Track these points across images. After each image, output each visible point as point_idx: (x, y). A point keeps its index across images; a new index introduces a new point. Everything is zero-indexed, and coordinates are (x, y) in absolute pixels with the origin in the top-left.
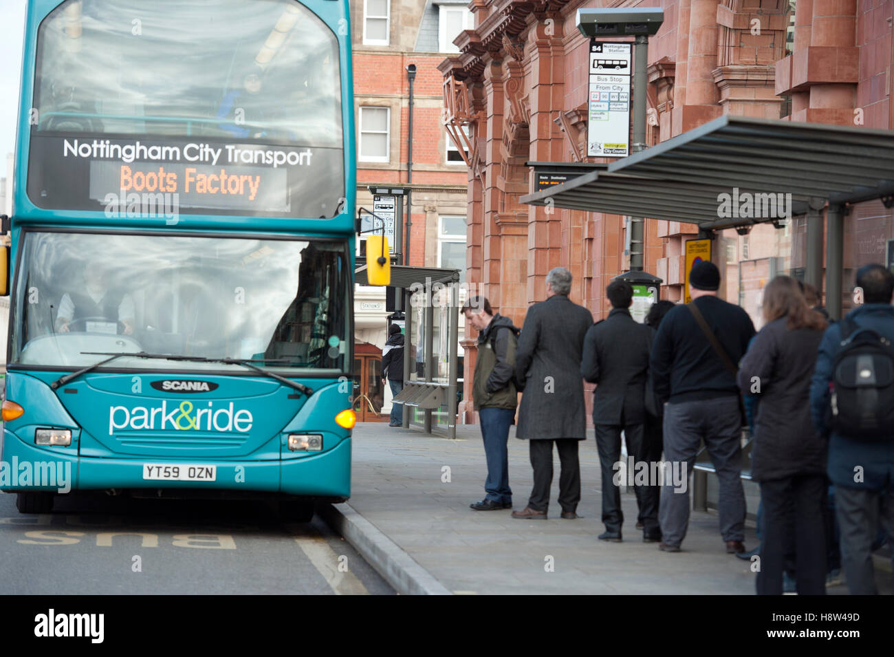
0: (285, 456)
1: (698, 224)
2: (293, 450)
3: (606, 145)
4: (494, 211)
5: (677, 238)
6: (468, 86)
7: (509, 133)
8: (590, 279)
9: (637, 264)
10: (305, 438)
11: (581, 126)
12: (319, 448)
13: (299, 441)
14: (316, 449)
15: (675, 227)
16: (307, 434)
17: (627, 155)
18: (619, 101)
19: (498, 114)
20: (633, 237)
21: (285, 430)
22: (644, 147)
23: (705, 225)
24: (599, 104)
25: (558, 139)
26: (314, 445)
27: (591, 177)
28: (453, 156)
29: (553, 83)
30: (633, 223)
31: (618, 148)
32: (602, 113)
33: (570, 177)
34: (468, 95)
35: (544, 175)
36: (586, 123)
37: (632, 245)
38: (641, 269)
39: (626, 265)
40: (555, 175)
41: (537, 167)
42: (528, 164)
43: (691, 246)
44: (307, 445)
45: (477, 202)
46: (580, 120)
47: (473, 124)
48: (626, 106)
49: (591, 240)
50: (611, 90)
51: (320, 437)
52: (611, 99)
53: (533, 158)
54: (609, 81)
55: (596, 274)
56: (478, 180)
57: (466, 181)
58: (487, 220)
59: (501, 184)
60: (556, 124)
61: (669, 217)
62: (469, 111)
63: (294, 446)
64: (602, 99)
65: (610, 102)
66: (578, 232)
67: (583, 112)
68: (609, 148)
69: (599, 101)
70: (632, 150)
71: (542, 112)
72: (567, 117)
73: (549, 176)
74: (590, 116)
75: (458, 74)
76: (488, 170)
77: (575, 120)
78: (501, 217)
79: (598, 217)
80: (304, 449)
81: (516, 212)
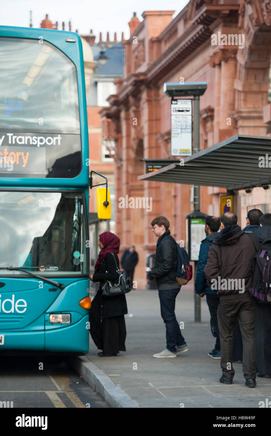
0: (47, 327)
1: (227, 188)
2: (52, 324)
3: (181, 150)
4: (127, 183)
5: (217, 195)
6: (113, 121)
7: (134, 144)
8: (175, 216)
9: (197, 208)
10: (60, 316)
11: (169, 140)
12: (69, 322)
13: (56, 318)
14: (67, 323)
15: (216, 190)
16: (61, 314)
17: (190, 155)
18: (186, 128)
19: (128, 135)
20: (195, 195)
21: (47, 311)
22: (199, 150)
23: (230, 188)
24: (177, 129)
25: (158, 147)
26: (66, 320)
27: (172, 166)
28: (107, 156)
29: (155, 119)
30: (195, 189)
31: (186, 151)
32: (178, 134)
33: (163, 166)
34: (113, 126)
35: (150, 165)
36: (170, 139)
37: (195, 199)
38: (199, 211)
39: (192, 209)
40: (155, 165)
41: (147, 162)
42: (143, 160)
43: (223, 199)
44: (61, 321)
45: (119, 179)
46: (167, 138)
47: (116, 140)
48: (190, 130)
49: (175, 197)
50: (182, 123)
51: (69, 315)
52: (183, 127)
53: (146, 156)
54: (181, 118)
55: (179, 213)
56: (119, 168)
57: (113, 169)
58: (124, 188)
59: (131, 170)
60: (157, 140)
61: (213, 185)
62: (114, 134)
63: (53, 321)
64: (178, 127)
65: (182, 129)
66: (169, 193)
67: (169, 133)
68: (182, 151)
69: (177, 128)
70: (193, 152)
71: (150, 134)
72: (162, 136)
73: (153, 166)
74: (172, 135)
75: (108, 116)
76: (124, 163)
77: (166, 137)
78: (131, 186)
79: (179, 185)
80: (59, 323)
81: (138, 184)
